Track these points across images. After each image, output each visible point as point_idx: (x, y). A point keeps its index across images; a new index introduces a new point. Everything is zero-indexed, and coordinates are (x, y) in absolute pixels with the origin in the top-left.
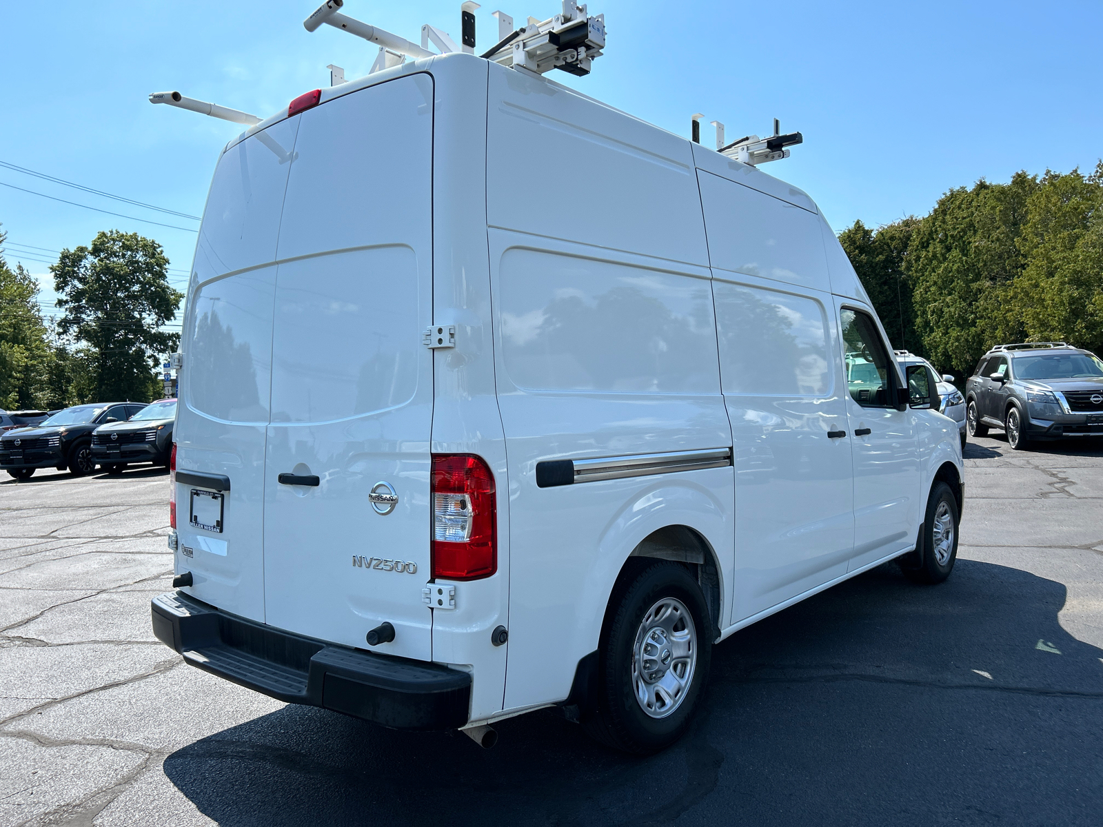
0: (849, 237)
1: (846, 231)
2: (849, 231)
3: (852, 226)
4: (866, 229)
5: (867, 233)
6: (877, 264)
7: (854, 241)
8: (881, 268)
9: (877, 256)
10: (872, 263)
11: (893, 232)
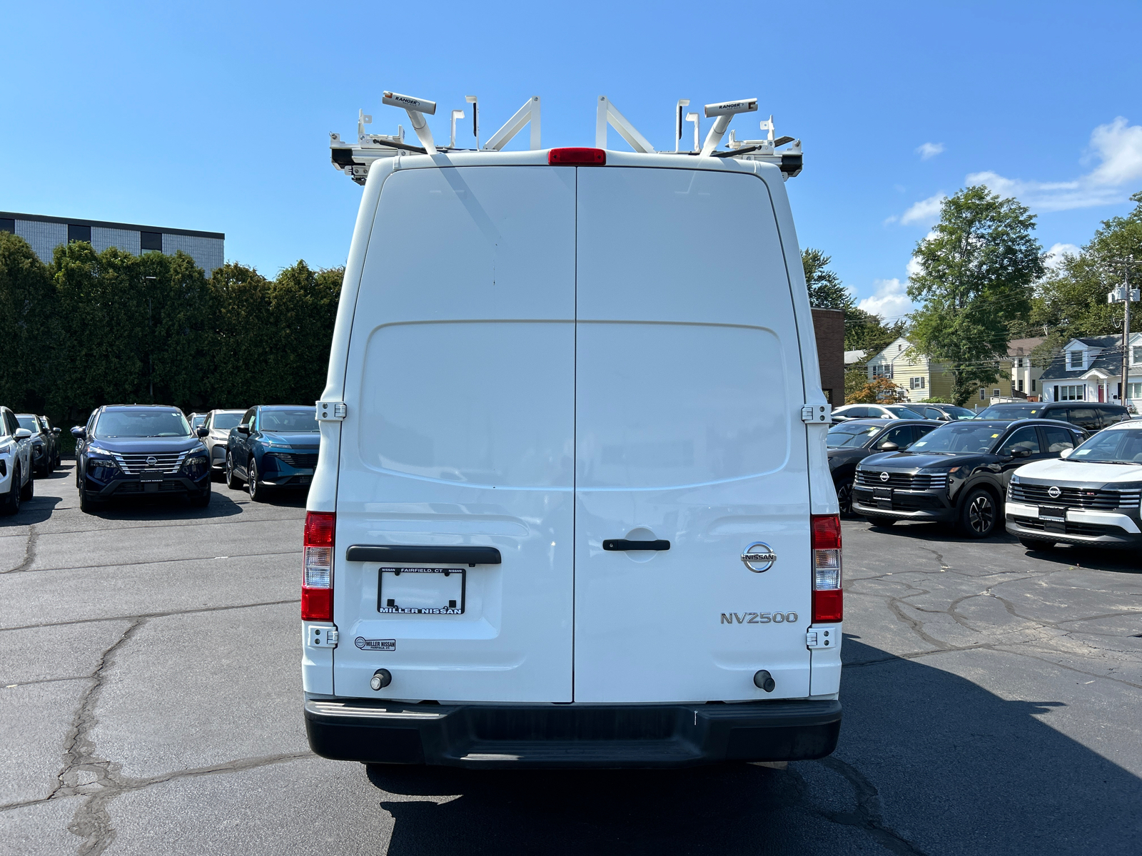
0: (293, 275)
1: (290, 269)
2: (293, 269)
3: (295, 265)
4: (310, 270)
5: (310, 274)
6: (321, 307)
7: (299, 280)
8: (326, 312)
9: (322, 299)
10: (317, 305)
11: (336, 278)
